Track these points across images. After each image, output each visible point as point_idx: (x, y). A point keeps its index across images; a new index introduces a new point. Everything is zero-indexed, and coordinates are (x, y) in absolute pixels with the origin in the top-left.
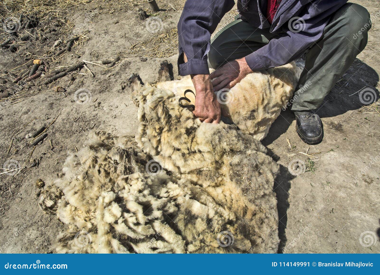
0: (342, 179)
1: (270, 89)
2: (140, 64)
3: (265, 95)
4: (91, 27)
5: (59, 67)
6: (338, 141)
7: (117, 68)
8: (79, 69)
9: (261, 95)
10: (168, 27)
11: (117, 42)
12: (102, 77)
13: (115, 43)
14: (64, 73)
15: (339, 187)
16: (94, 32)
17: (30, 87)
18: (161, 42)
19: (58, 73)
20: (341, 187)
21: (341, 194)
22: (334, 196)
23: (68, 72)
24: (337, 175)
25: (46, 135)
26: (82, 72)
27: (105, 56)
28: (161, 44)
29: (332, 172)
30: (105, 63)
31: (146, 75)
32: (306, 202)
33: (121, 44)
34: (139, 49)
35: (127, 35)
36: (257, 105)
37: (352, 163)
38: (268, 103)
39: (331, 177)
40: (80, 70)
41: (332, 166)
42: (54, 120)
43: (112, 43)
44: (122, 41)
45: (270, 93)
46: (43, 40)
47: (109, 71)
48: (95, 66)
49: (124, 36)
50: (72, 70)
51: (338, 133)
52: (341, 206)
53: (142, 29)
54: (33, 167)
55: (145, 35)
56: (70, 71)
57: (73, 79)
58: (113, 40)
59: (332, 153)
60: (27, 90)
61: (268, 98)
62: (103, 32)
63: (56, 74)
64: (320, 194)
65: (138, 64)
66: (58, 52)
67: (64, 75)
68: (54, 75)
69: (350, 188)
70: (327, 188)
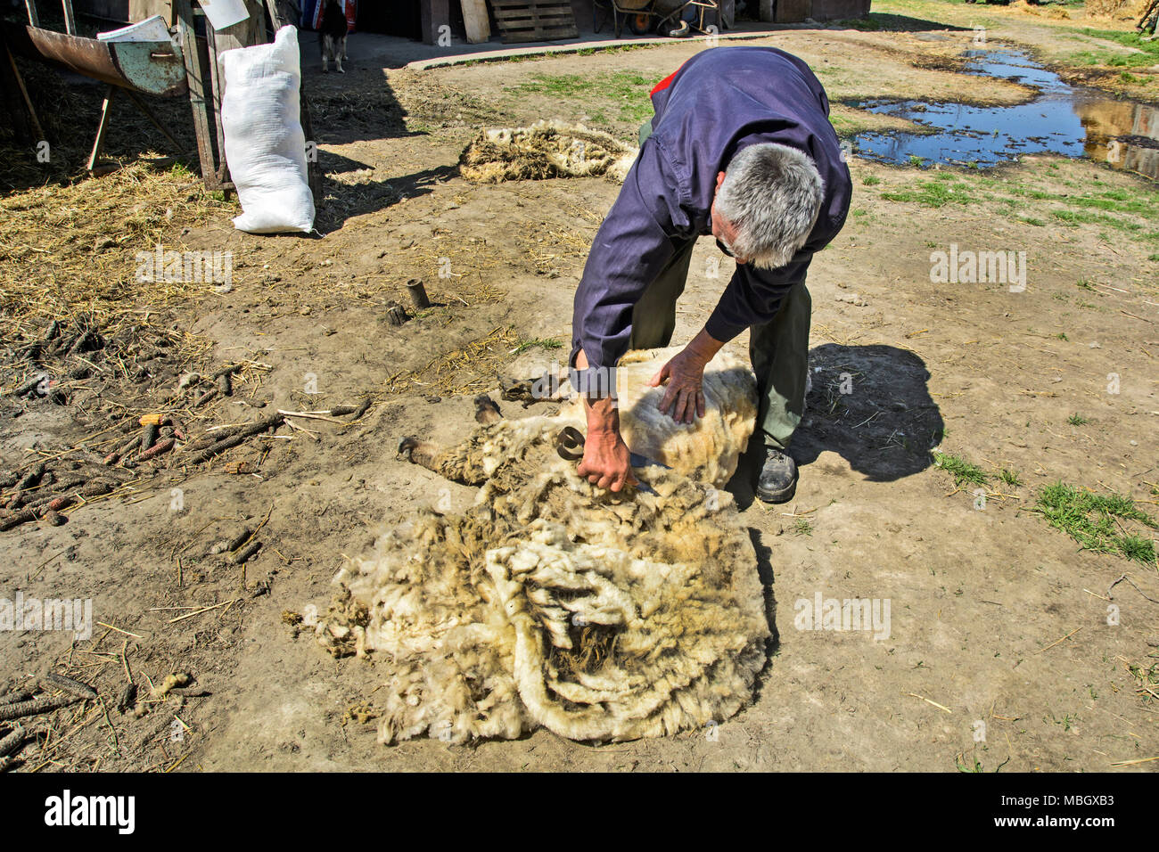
0: (854, 533)
1: (723, 426)
2: (430, 408)
3: (716, 436)
4: (266, 343)
5: (216, 429)
6: (843, 488)
7: (373, 418)
8: (271, 429)
9: (710, 437)
10: (462, 338)
11: (349, 372)
12: (340, 439)
13: (343, 375)
14: (237, 437)
15: (853, 544)
16: (278, 353)
17: (157, 471)
18: (453, 369)
19: (220, 438)
20: (856, 543)
21: (858, 553)
22: (847, 556)
23: (245, 436)
24: (846, 530)
25: (259, 545)
26: (282, 434)
27: (332, 400)
28: (455, 372)
29: (837, 528)
30: (337, 413)
31: (450, 425)
32: (805, 569)
33: (360, 375)
34: (406, 384)
35: (367, 358)
36: (707, 456)
37: (866, 511)
38: (725, 451)
39: (837, 535)
40: (275, 431)
41: (836, 521)
42: (264, 519)
43: (336, 374)
44: (359, 371)
45: (726, 433)
46: (138, 376)
47: (351, 428)
48: (312, 421)
49: (363, 360)
50: (256, 431)
51: (840, 478)
52: (859, 568)
53: (402, 346)
54: (258, 595)
55: (413, 356)
56: (250, 434)
57: (267, 449)
58: (335, 368)
59: (834, 505)
60: (151, 476)
61: (723, 441)
62: (304, 352)
63: (217, 441)
64: (825, 558)
65: (423, 407)
66: (198, 399)
67: (240, 442)
68: (211, 444)
69: (869, 542)
70: (835, 549)
